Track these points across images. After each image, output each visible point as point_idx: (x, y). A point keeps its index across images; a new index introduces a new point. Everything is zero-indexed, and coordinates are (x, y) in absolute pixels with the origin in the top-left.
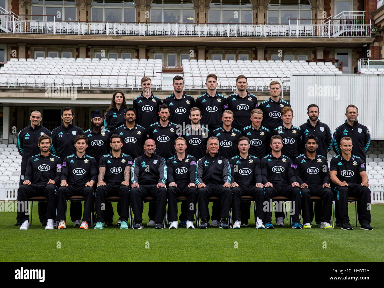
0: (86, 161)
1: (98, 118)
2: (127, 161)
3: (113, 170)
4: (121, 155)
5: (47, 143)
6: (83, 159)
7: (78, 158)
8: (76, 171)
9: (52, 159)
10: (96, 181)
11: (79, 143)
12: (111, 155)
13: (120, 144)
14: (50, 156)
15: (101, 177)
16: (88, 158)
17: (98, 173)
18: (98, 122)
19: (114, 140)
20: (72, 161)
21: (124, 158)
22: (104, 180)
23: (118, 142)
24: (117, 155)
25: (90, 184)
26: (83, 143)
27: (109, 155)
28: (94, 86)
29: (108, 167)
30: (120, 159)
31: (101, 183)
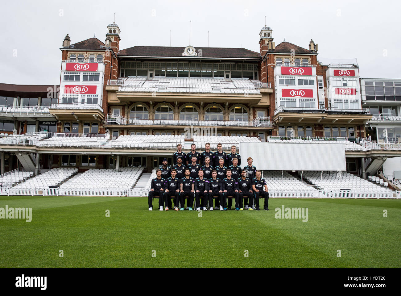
0: (176, 180)
1: (165, 161)
2: (192, 181)
3: (186, 184)
4: (190, 178)
5: (160, 173)
6: (175, 179)
7: (172, 179)
8: (171, 185)
9: (162, 181)
10: (180, 190)
11: (173, 172)
12: (185, 178)
13: (189, 173)
14: (161, 179)
15: (181, 188)
16: (177, 179)
17: (180, 187)
18: (165, 163)
19: (186, 171)
20: (170, 180)
21: (191, 179)
22: (183, 190)
23: (188, 172)
24: (188, 178)
25: (178, 191)
26: (175, 173)
27: (184, 178)
28: (155, 147)
29: (184, 183)
30: (189, 179)
31: (182, 191)
